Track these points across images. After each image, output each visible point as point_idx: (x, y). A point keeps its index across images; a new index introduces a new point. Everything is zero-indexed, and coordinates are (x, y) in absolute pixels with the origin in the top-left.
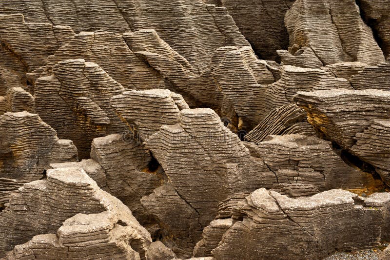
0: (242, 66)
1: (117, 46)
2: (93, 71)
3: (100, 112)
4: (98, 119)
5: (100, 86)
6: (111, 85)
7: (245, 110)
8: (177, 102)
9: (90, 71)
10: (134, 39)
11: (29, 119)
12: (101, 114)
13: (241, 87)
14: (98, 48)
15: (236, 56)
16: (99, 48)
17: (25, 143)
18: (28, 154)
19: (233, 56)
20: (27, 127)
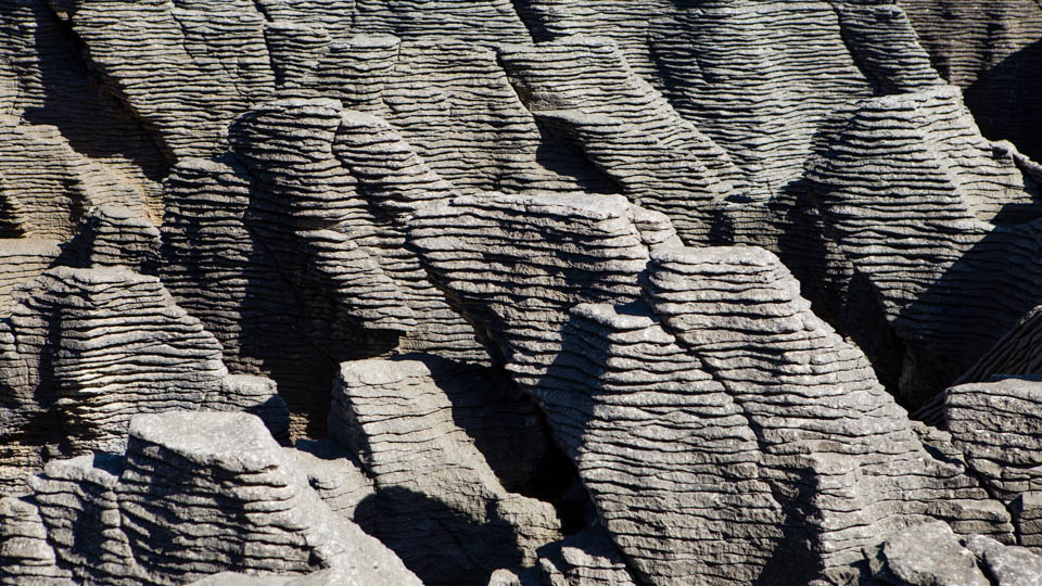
0: (920, 151)
1: (476, 90)
2: (368, 138)
3: (384, 286)
4: (375, 314)
5: (388, 193)
6: (428, 195)
7: (924, 317)
8: (648, 236)
9: (357, 139)
10: (537, 65)
11: (127, 293)
12: (386, 295)
13: (912, 231)
14: (408, 93)
15: (895, 114)
16: (414, 93)
17: (112, 378)
18: (117, 418)
19: (888, 114)
20: (121, 320)
